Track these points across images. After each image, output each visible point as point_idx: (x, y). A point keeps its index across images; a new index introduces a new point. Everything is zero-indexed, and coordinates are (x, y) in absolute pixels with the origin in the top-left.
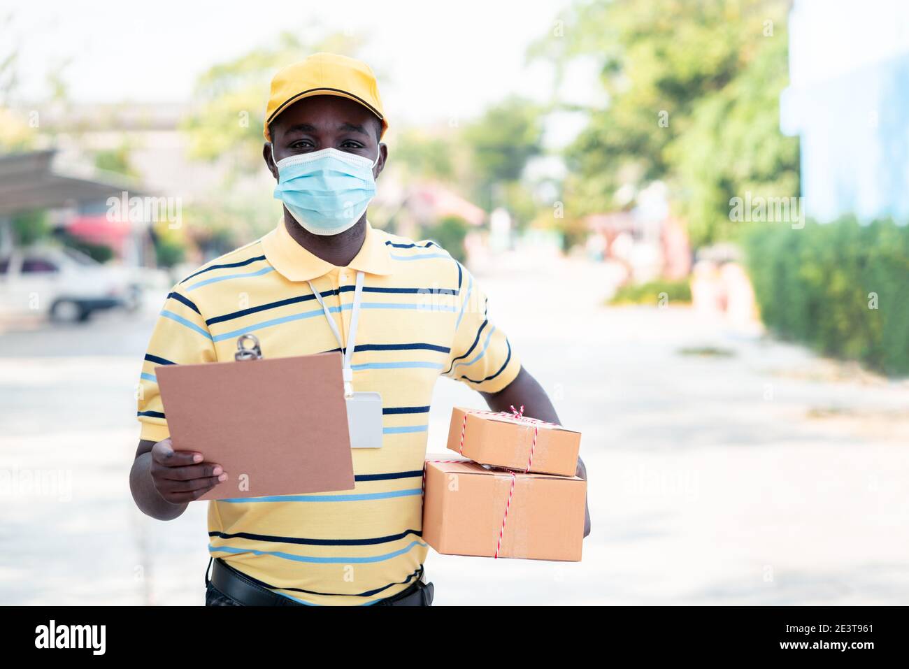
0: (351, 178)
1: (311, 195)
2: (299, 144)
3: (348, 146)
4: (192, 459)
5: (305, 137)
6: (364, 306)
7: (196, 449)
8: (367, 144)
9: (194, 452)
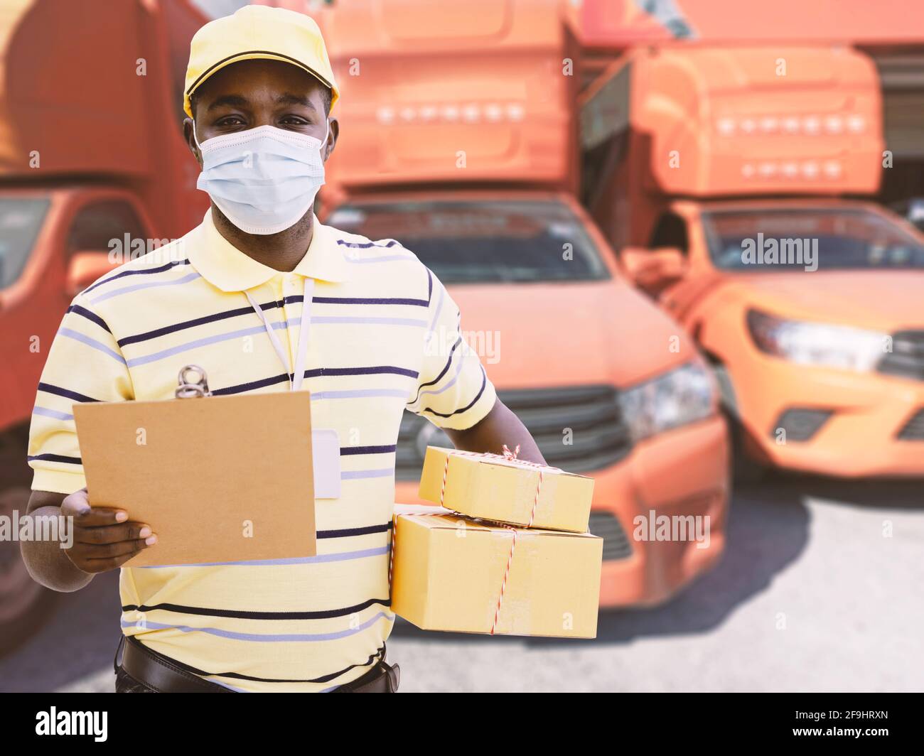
0: (292, 161)
1: (244, 184)
2: (227, 120)
3: (289, 123)
4: (114, 518)
5: (235, 112)
6: (316, 320)
7: (119, 506)
8: (312, 119)
9: (116, 508)
